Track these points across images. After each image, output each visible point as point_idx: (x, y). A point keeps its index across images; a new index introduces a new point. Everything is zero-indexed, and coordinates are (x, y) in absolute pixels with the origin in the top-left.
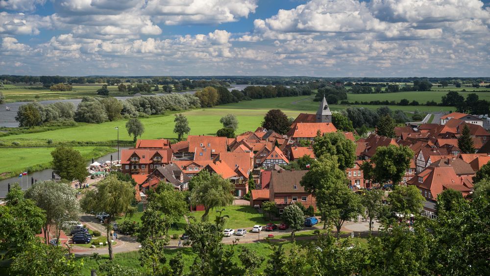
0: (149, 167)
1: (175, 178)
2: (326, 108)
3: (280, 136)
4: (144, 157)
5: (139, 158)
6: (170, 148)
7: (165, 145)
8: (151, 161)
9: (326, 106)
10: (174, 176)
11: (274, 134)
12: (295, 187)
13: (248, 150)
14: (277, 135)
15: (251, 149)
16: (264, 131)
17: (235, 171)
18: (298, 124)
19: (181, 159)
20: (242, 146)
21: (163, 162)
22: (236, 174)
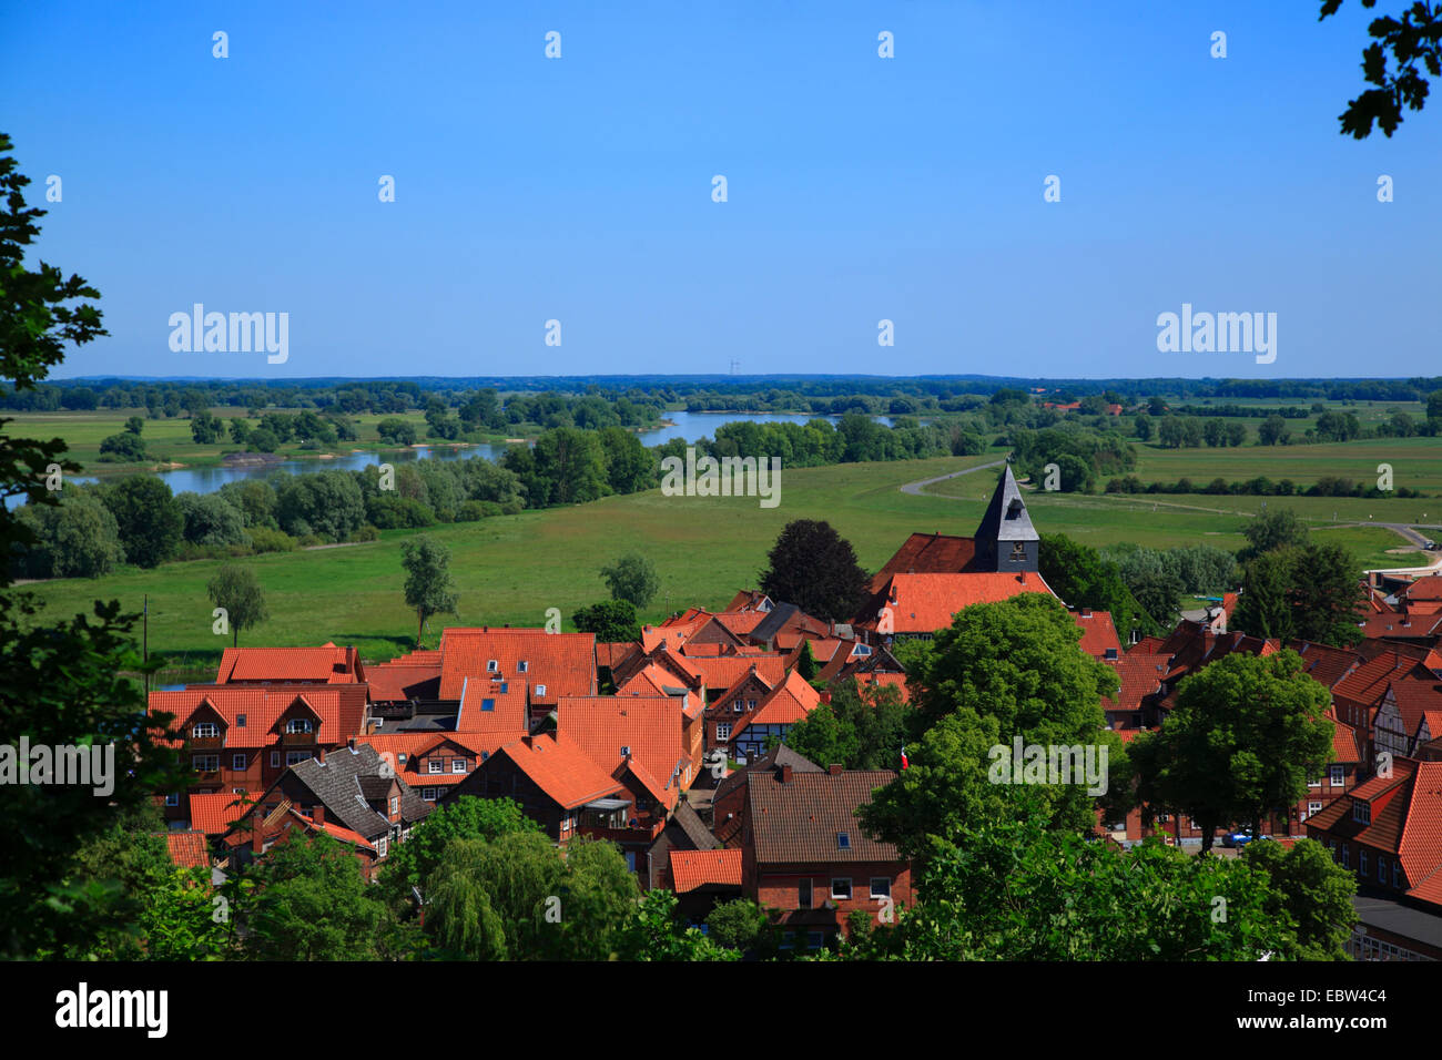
0: (265, 762)
1: (366, 806)
2: (1014, 512)
3: (824, 629)
4: (241, 721)
5: (222, 727)
6: (360, 679)
7: (339, 668)
8: (273, 739)
9: (1015, 502)
10: (360, 797)
11: (799, 617)
12: (844, 841)
13: (677, 684)
14: (811, 624)
15: (694, 685)
16: (762, 606)
17: (613, 776)
18: (900, 581)
19: (407, 724)
20: (655, 672)
21: (320, 739)
22: (618, 787)
